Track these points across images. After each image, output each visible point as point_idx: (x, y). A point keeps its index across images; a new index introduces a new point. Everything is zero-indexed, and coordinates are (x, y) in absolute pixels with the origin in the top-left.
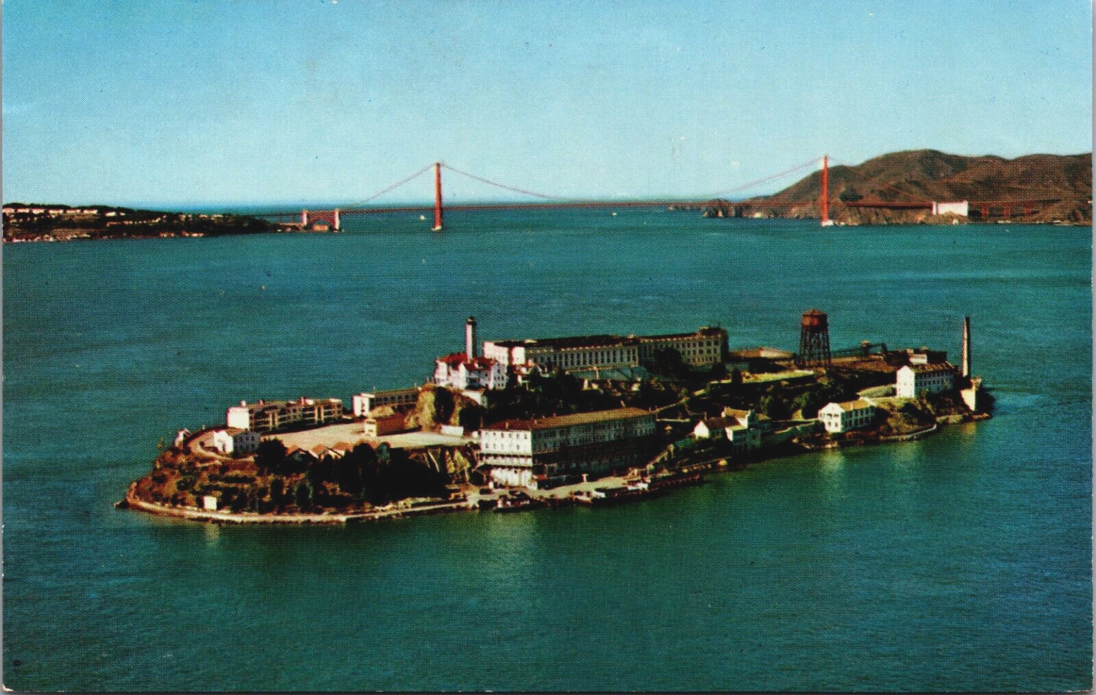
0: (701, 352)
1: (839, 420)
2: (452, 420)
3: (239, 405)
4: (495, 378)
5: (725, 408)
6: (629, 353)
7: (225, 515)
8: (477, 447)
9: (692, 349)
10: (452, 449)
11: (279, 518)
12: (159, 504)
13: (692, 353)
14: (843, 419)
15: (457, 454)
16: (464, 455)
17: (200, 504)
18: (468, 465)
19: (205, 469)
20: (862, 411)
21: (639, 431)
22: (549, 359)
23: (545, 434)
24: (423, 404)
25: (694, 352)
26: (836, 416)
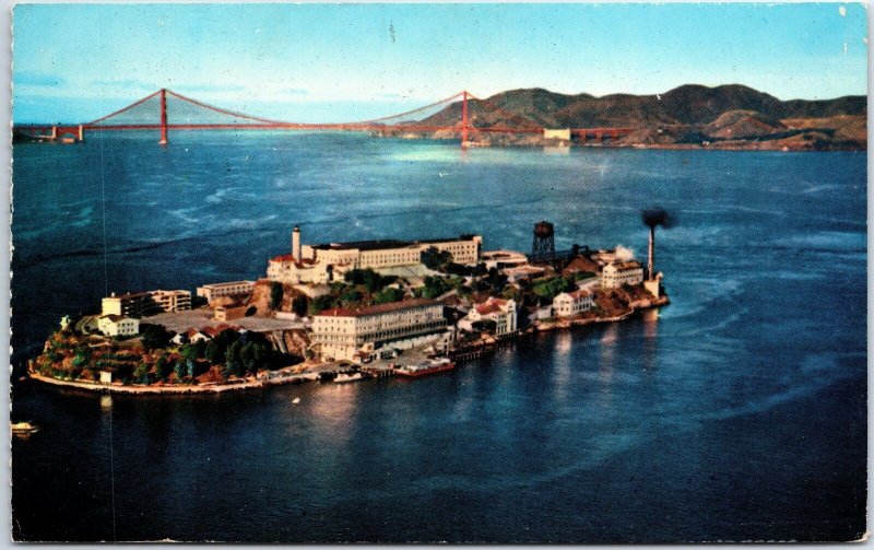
1: (569, 306)
2: (284, 308)
3: (109, 296)
4: (319, 275)
5: (490, 297)
6: (414, 254)
7: (118, 387)
8: (310, 330)
9: (456, 251)
10: (291, 332)
11: (164, 389)
12: (59, 377)
14: (572, 305)
15: (295, 335)
16: (301, 336)
17: (97, 378)
18: (304, 344)
19: (97, 349)
20: (584, 299)
24: (259, 294)
26: (568, 303)
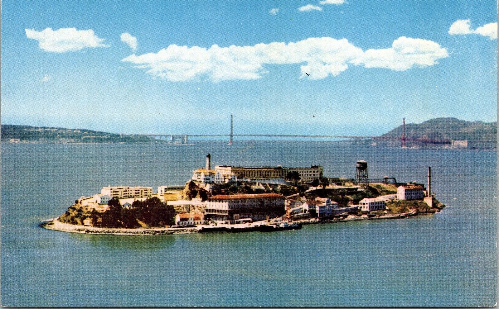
0: (310, 175)
1: (368, 206)
4: (217, 179)
5: (317, 197)
6: (277, 173)
8: (205, 206)
9: (306, 173)
13: (306, 175)
14: (369, 205)
15: (196, 209)
17: (83, 223)
20: (379, 202)
21: (277, 203)
22: (242, 173)
23: (235, 201)
25: (307, 175)
26: (367, 204)
